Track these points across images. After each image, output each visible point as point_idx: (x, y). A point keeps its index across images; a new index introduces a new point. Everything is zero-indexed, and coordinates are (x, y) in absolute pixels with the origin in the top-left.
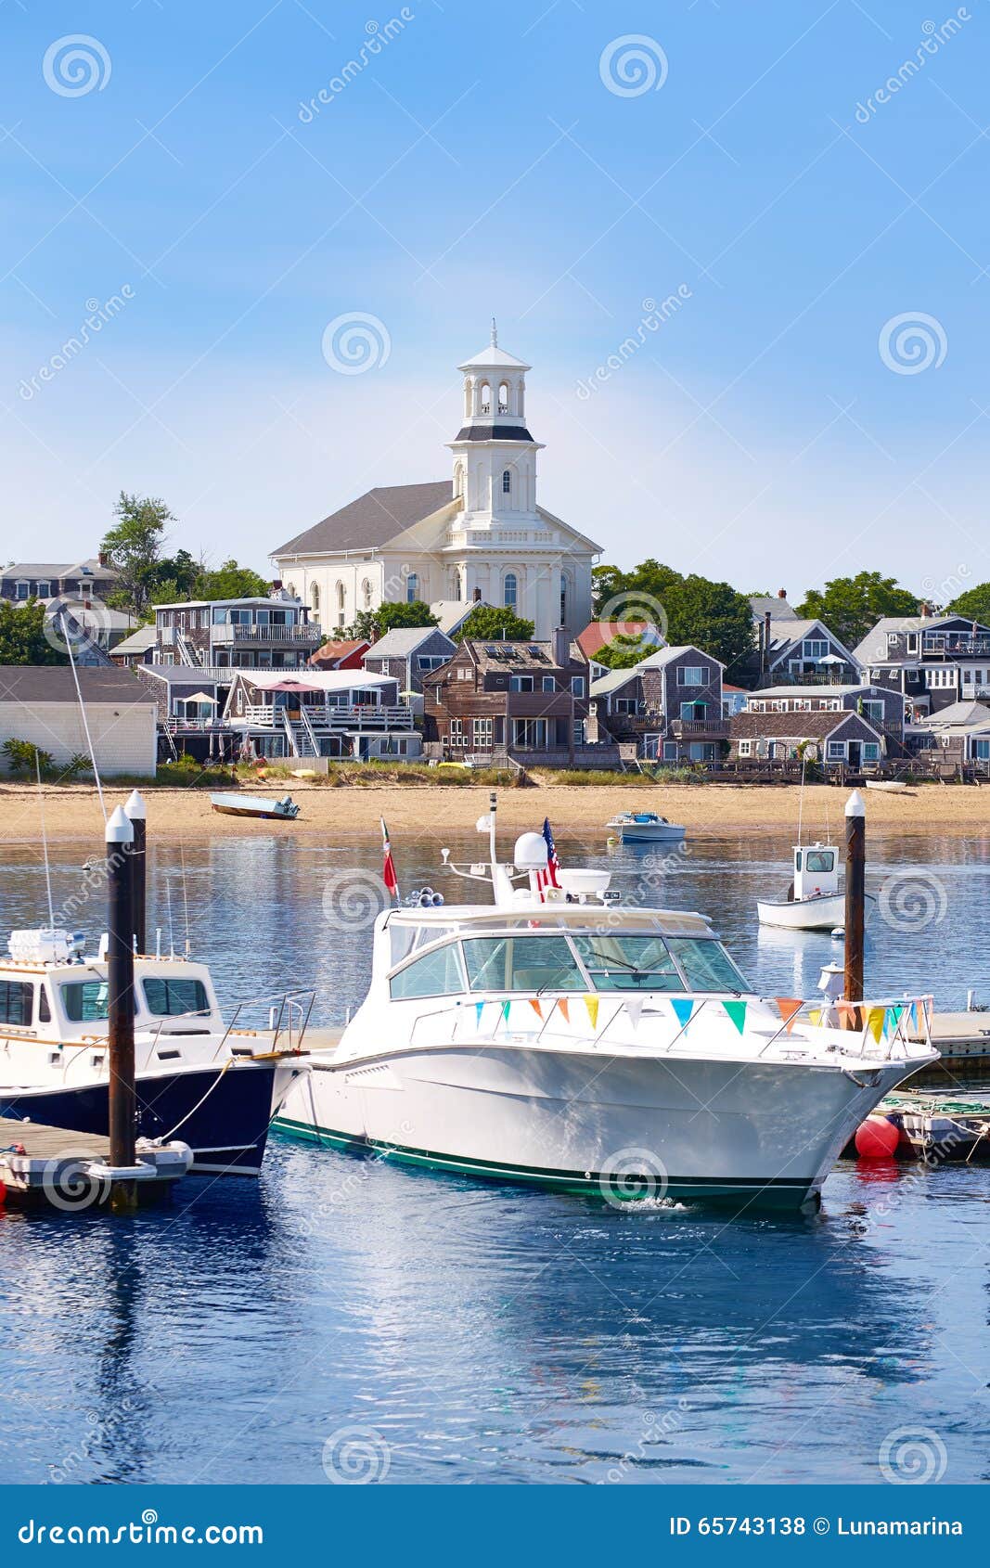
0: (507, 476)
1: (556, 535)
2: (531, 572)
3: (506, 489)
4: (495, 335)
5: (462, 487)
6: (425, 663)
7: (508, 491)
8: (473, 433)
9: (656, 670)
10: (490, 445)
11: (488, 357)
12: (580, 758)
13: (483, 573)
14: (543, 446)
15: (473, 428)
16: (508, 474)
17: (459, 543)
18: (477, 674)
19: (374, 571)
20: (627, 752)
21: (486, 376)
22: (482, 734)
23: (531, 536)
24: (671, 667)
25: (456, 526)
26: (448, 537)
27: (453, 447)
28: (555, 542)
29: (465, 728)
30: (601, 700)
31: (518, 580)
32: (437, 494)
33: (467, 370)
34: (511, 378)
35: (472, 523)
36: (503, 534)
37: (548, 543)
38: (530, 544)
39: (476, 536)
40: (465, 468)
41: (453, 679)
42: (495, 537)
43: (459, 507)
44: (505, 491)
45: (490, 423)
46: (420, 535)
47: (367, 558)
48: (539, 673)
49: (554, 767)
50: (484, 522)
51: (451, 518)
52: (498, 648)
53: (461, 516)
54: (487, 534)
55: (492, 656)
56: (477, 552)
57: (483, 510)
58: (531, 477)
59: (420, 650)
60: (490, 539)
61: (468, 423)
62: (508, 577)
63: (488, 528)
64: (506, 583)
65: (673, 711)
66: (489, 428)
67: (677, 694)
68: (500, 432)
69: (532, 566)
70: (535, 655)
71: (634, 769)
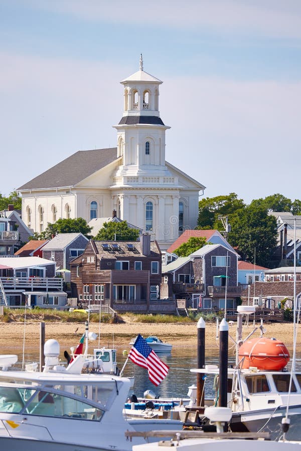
0: (148, 144)
1: (176, 180)
2: (162, 201)
3: (147, 152)
4: (142, 63)
5: (122, 151)
6: (74, 253)
7: (149, 154)
8: (128, 120)
9: (200, 258)
10: (137, 127)
11: (138, 76)
12: (153, 307)
13: (133, 201)
14: (170, 128)
15: (128, 117)
16: (149, 144)
17: (120, 184)
18: (97, 260)
19: (71, 200)
20: (181, 304)
21: (135, 87)
22: (100, 294)
23: (161, 180)
24: (208, 256)
25: (118, 174)
26: (113, 179)
27: (117, 128)
28: (176, 183)
29: (91, 290)
30: (169, 275)
31: (154, 204)
32: (109, 155)
33: (126, 83)
34: (151, 88)
35: (127, 172)
36: (145, 179)
37: (172, 183)
38: (161, 184)
39: (129, 179)
40: (124, 140)
41: (85, 263)
42: (140, 180)
43: (120, 163)
44: (146, 153)
45: (138, 114)
46: (98, 178)
47: (68, 192)
48: (132, 259)
49: (136, 312)
50: (134, 171)
51: (116, 169)
52: (110, 245)
53: (121, 168)
54: (135, 179)
55: (106, 249)
56: (129, 189)
57: (134, 164)
58: (162, 145)
59: (73, 245)
60: (137, 181)
61: (126, 114)
62: (148, 203)
63: (136, 175)
64: (147, 207)
65: (209, 281)
66: (138, 117)
67: (212, 271)
68: (143, 119)
69: (161, 196)
70: (131, 249)
71: (183, 313)
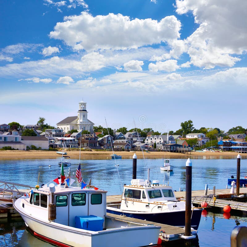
0: (84, 116)
1: (90, 122)
3: (84, 117)
5: (79, 117)
6: (78, 137)
8: (80, 111)
9: (105, 138)
10: (82, 112)
11: (82, 102)
12: (97, 148)
14: (88, 112)
17: (79, 123)
18: (85, 138)
19: (69, 126)
20: (102, 147)
21: (82, 104)
22: (85, 145)
24: (107, 137)
25: (78, 121)
26: (77, 122)
27: (78, 112)
29: (83, 144)
30: (99, 141)
32: (75, 118)
33: (79, 103)
34: (84, 104)
36: (84, 122)
38: (87, 123)
39: (80, 122)
40: (79, 115)
41: (82, 138)
43: (79, 119)
46: (74, 122)
47: (68, 125)
48: (92, 138)
49: (94, 149)
52: (87, 135)
53: (79, 120)
55: (86, 136)
57: (81, 119)
58: (87, 116)
59: (77, 135)
60: (82, 123)
61: (80, 109)
63: (82, 121)
65: (107, 143)
67: (108, 140)
68: (83, 110)
69: (87, 126)
70: (92, 136)
71: (103, 149)
